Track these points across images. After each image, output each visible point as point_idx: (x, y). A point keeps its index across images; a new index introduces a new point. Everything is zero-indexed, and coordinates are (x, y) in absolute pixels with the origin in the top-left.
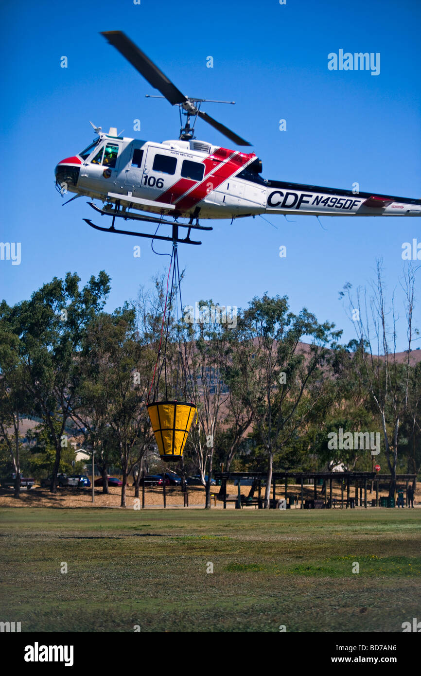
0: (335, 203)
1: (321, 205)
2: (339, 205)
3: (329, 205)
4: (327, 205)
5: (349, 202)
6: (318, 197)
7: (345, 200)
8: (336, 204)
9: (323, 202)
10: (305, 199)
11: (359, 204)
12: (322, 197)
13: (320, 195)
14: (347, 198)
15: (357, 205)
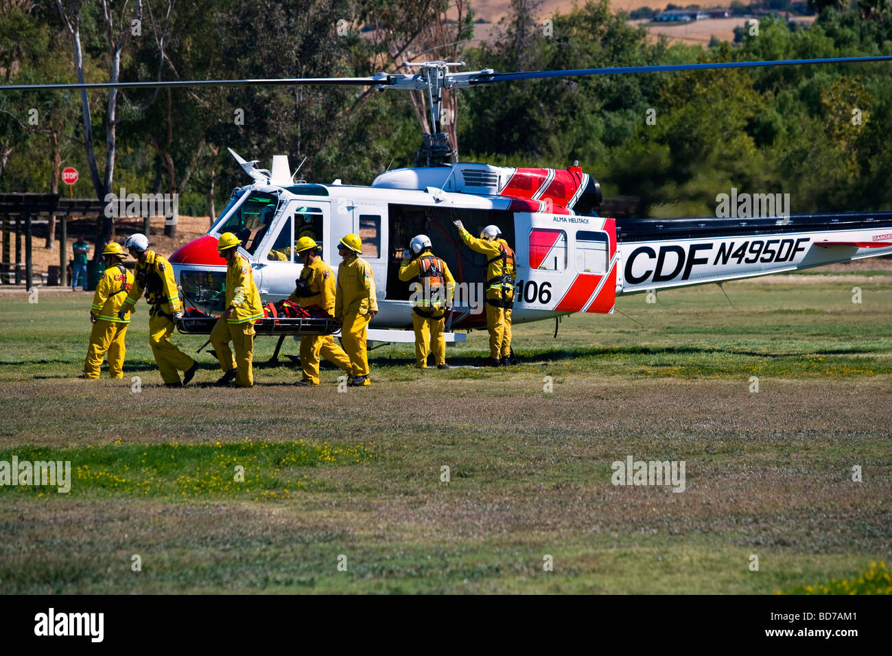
0: (758, 252)
1: (732, 261)
2: (768, 256)
3: (748, 261)
4: (744, 259)
5: (787, 245)
6: (723, 245)
7: (777, 241)
8: (762, 255)
9: (735, 255)
10: (699, 254)
11: (807, 246)
12: (732, 244)
13: (728, 241)
14: (781, 237)
15: (802, 249)
